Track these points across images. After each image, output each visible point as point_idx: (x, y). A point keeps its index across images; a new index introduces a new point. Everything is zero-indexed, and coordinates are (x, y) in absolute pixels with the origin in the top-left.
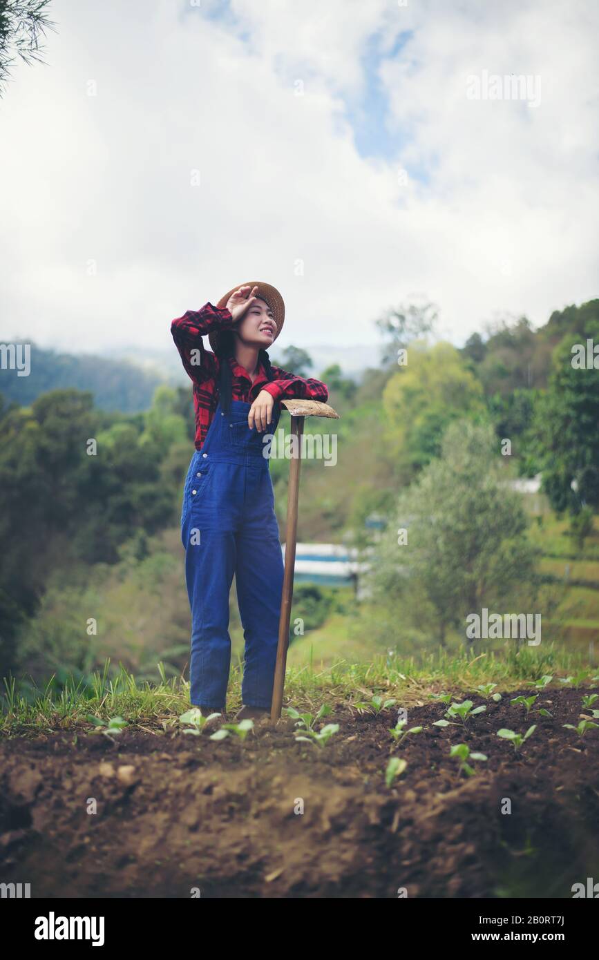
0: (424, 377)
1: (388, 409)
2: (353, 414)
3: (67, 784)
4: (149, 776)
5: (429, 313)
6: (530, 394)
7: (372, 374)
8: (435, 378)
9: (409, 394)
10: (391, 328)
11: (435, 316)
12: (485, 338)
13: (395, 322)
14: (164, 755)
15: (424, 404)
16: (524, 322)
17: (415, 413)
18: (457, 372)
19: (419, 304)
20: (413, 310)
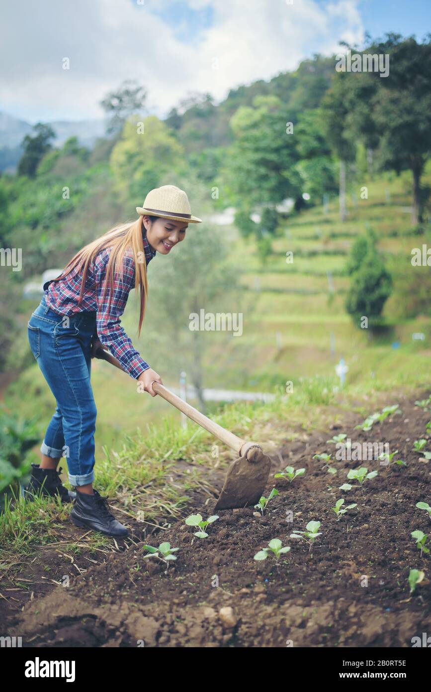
0: (140, 143)
1: (115, 168)
2: (88, 172)
3: (180, 628)
4: (245, 614)
5: (139, 95)
6: (217, 152)
7: (102, 142)
8: (148, 144)
9: (131, 157)
10: (113, 107)
11: (144, 97)
12: (181, 111)
13: (115, 102)
14: (244, 590)
15: (141, 163)
16: (209, 98)
17: (135, 170)
18: (163, 137)
19: (132, 88)
20: (127, 93)
